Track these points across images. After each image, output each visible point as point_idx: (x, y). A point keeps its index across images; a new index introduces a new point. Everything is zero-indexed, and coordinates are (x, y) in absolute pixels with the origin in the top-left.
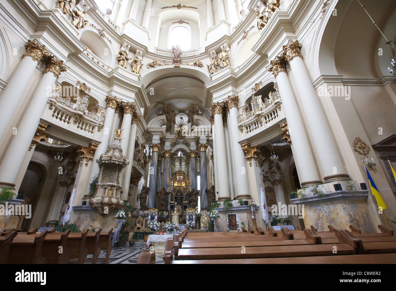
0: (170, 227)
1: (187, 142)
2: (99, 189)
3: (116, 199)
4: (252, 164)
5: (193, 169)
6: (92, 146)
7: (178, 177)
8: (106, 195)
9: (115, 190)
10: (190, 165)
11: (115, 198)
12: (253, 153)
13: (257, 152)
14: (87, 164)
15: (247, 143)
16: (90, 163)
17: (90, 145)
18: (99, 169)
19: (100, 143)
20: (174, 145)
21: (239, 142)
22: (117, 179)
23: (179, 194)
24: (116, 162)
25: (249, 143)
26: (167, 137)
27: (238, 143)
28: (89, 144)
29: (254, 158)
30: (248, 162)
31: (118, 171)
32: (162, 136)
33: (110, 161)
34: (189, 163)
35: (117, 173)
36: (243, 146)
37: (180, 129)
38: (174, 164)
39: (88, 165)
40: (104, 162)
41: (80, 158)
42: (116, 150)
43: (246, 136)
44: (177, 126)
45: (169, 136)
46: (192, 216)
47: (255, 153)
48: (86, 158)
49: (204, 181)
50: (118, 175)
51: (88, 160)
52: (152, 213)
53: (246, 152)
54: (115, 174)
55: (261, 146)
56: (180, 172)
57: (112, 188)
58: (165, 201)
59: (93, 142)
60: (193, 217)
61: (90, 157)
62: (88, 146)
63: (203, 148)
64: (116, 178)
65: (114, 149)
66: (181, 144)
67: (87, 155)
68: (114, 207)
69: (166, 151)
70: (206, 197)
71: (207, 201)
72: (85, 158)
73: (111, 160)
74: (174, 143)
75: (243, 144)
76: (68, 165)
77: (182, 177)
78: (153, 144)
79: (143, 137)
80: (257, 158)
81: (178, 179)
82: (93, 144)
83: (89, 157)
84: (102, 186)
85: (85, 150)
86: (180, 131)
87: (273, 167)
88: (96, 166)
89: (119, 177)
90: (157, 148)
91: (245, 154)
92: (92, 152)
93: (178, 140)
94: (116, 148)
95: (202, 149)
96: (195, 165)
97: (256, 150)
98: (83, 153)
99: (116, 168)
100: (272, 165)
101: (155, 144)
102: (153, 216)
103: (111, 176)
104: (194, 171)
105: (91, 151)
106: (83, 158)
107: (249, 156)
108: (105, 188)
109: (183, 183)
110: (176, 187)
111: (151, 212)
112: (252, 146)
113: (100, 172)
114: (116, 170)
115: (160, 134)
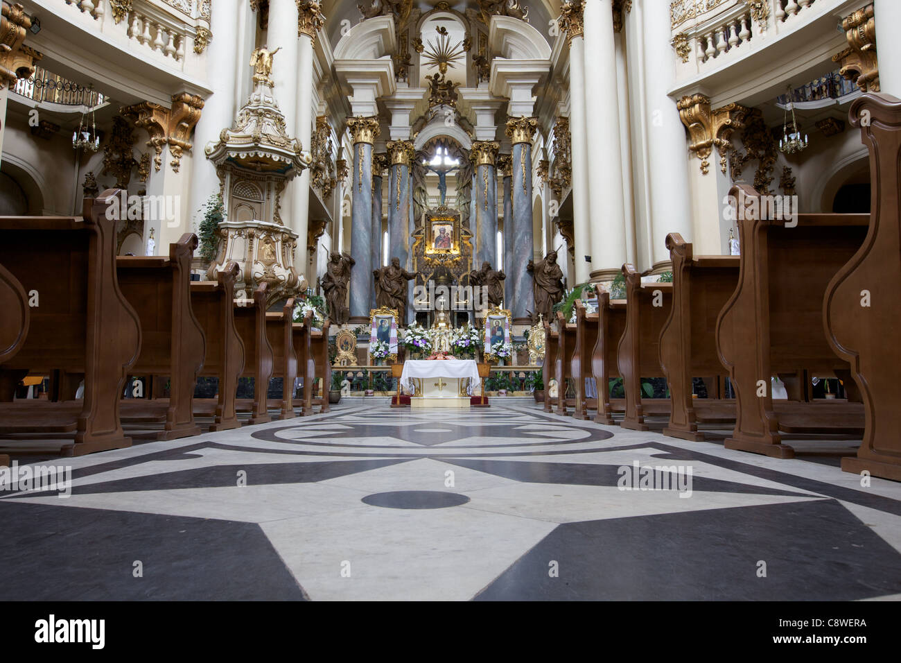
0: (463, 342)
1: (463, 115)
2: (230, 240)
3: (287, 269)
4: (708, 168)
5: (486, 203)
6: (185, 106)
7: (437, 229)
8: (255, 256)
9: (280, 243)
10: (473, 193)
11: (282, 265)
12: (715, 128)
13: (730, 126)
14: (176, 165)
15: (699, 95)
16: (184, 160)
17: (177, 101)
18: (218, 181)
19: (209, 93)
20: (420, 123)
21: (671, 95)
22: (277, 214)
23: (442, 277)
24: (273, 157)
25: (706, 98)
26: (398, 97)
27: (668, 98)
28: (175, 96)
29: (718, 145)
30: (697, 162)
31: (276, 189)
32: (381, 93)
33: (253, 152)
34: (469, 184)
35: (273, 196)
36: (684, 108)
37: (436, 69)
38: (423, 188)
39: (181, 169)
40: (233, 154)
41: (152, 145)
42: (265, 119)
43: (696, 70)
44: (428, 60)
45: (405, 94)
46: (500, 329)
47: (724, 129)
48: (172, 144)
49: (523, 237)
50: (277, 200)
51: (179, 152)
52: (382, 322)
53: (691, 128)
54: (268, 199)
55: (747, 108)
56: (442, 214)
57: (269, 236)
58: (400, 299)
59: (186, 90)
60: (503, 333)
61: (183, 142)
62: (169, 106)
63: (522, 132)
64: (273, 210)
65: (261, 114)
66: (444, 120)
67: (172, 134)
68: (280, 292)
69: (396, 145)
70: (529, 284)
72: (167, 146)
73: (256, 147)
74: (421, 118)
75: (684, 99)
76: (105, 173)
77: (449, 228)
78: (357, 119)
79: (322, 92)
80: (727, 148)
81: (437, 234)
82: (188, 97)
83: (178, 141)
84: (240, 231)
85: (162, 117)
86: (437, 76)
87: (769, 183)
88: (208, 171)
89: (279, 207)
90: (369, 132)
91: (689, 134)
92: (187, 125)
93: (434, 109)
94: (266, 110)
95: (519, 136)
96: (490, 190)
97: (726, 120)
98: (157, 128)
99: (269, 178)
100: (768, 176)
101: (363, 118)
102: (384, 330)
103: (256, 206)
104: (490, 207)
105: (181, 121)
106: (162, 144)
107: (701, 139)
108: (251, 236)
109: (452, 245)
110: (433, 257)
111: (377, 318)
112: (713, 108)
113: (222, 190)
114: (269, 185)
115: (376, 84)
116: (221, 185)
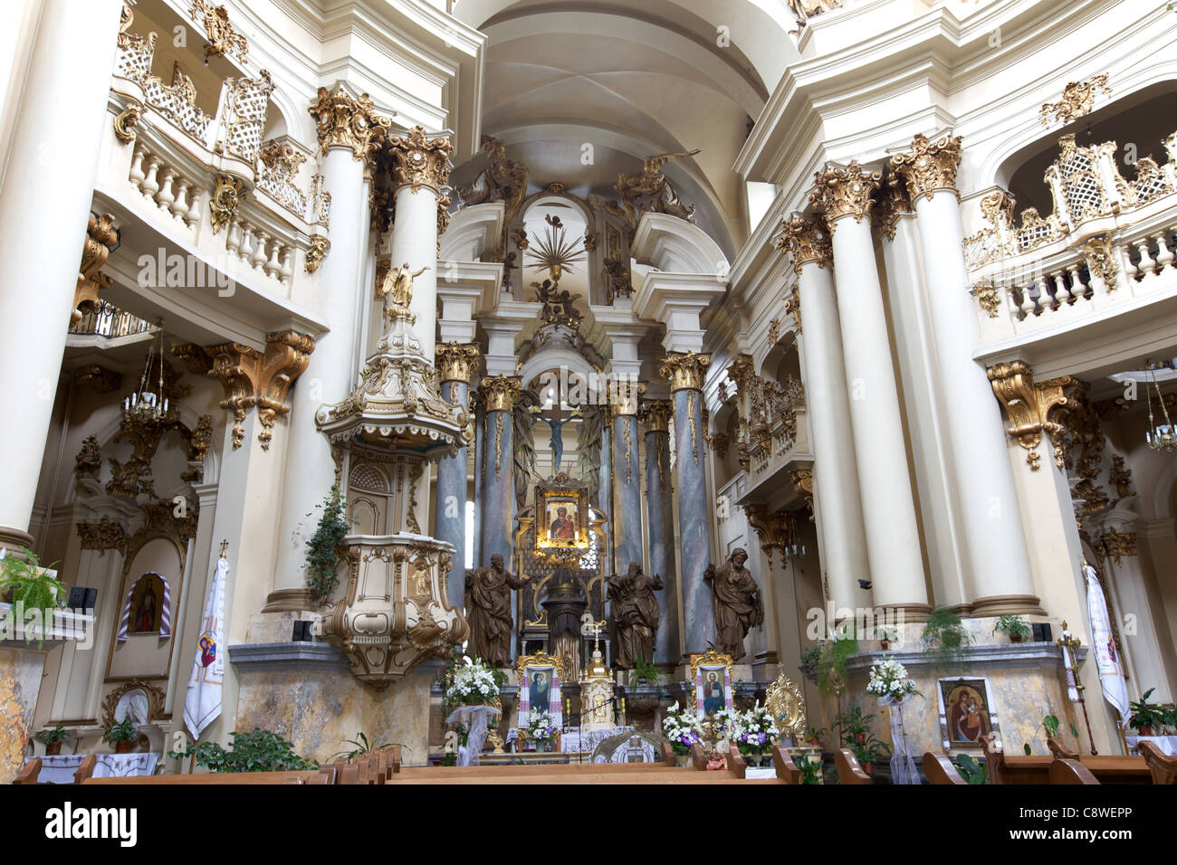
1: (588, 341)
2: (362, 564)
3: (450, 611)
4: (1038, 463)
5: (629, 473)
6: (290, 349)
7: (553, 509)
8: (404, 594)
9: (436, 568)
10: (604, 453)
11: (440, 604)
12: (1044, 407)
13: (1066, 406)
14: (266, 439)
15: (1020, 362)
16: (277, 430)
17: (277, 342)
18: (332, 465)
19: (323, 331)
20: (526, 350)
21: (979, 360)
22: (411, 514)
23: (565, 586)
24: (431, 433)
25: (1027, 366)
26: (500, 314)
27: (974, 363)
28: (273, 334)
29: (1049, 431)
30: (1021, 453)
31: (410, 476)
32: (481, 308)
33: (403, 427)
34: (598, 442)
35: (406, 487)
36: (1000, 378)
37: (546, 274)
38: (530, 446)
39: (272, 444)
40: (370, 429)
41: (232, 408)
42: (411, 373)
43: (1009, 332)
44: (534, 261)
45: (510, 309)
46: (717, 686)
47: (1055, 410)
48: (262, 406)
49: (695, 527)
50: (412, 493)
51: (271, 418)
52: (536, 676)
53: (1010, 405)
54: (399, 491)
55: (1082, 383)
56: (561, 487)
57: (422, 557)
58: (500, 618)
59: (293, 327)
60: (722, 693)
61: (279, 403)
62: (262, 349)
63: (688, 374)
64: (406, 510)
65: (407, 367)
66: (558, 348)
67: (264, 391)
68: (437, 647)
69: (495, 382)
71: (711, 622)
72: (255, 409)
73: (411, 420)
74: (527, 342)
75: (999, 366)
77: (571, 508)
78: (449, 345)
80: (1061, 434)
81: (554, 517)
82: (295, 337)
83: (273, 402)
84: (378, 550)
85: (251, 365)
86: (547, 283)
87: (1095, 477)
88: (315, 449)
89: (414, 504)
90: (465, 365)
91: (1005, 413)
92: (288, 379)
93: (546, 331)
94: (412, 361)
95: (683, 380)
96: (634, 453)
97: (1059, 397)
98: (244, 382)
99: (401, 459)
100: (1092, 467)
101: (458, 345)
102: (540, 690)
103: (380, 502)
104: (634, 479)
105: (279, 372)
106: (247, 405)
107: (1025, 422)
108: (399, 559)
109: (577, 534)
110: (548, 552)
111: (530, 670)
112: (1036, 380)
113: (338, 479)
114: (401, 470)
115: (477, 297)
116: (337, 472)
